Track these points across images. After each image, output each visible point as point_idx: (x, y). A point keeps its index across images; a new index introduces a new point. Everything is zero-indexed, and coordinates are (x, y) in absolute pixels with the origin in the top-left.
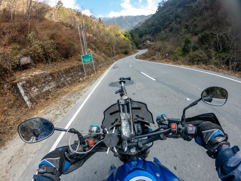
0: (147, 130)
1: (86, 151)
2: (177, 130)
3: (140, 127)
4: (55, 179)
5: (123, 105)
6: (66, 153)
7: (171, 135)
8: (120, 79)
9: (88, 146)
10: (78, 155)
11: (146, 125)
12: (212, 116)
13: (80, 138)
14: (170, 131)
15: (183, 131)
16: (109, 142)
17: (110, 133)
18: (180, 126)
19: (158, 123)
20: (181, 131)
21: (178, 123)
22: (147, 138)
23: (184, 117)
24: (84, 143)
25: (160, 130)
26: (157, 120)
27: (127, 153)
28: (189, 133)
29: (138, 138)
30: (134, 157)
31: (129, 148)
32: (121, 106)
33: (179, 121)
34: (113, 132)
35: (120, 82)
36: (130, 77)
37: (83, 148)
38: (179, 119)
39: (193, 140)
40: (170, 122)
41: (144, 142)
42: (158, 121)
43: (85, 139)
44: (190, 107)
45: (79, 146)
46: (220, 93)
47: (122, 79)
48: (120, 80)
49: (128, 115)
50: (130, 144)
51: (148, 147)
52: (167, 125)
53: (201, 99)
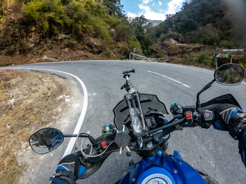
0: (161, 122)
1: (100, 153)
2: (193, 118)
3: (153, 120)
4: (70, 183)
5: (130, 100)
6: (80, 158)
7: (187, 124)
8: (124, 73)
9: (102, 148)
10: (92, 158)
11: (160, 117)
12: (230, 97)
13: (92, 141)
14: (185, 120)
15: (199, 119)
16: (120, 142)
17: (121, 132)
18: (196, 113)
19: (172, 112)
20: (197, 119)
21: (192, 110)
22: (162, 131)
23: (199, 103)
24: (97, 146)
25: (175, 120)
26: (171, 109)
27: (144, 149)
28: (206, 119)
29: (153, 132)
30: (152, 152)
31: (145, 144)
32: (129, 102)
33: (194, 107)
34: (123, 131)
35: (125, 77)
36: (134, 69)
37: (96, 151)
38: (194, 106)
39: (212, 127)
40: (185, 110)
41: (159, 135)
42: (172, 111)
43: (98, 141)
44: (203, 91)
45: (93, 149)
46: (235, 70)
47: (126, 73)
48: (124, 75)
49: (137, 110)
50: (146, 140)
51: (165, 140)
52: (181, 114)
53: (214, 80)
